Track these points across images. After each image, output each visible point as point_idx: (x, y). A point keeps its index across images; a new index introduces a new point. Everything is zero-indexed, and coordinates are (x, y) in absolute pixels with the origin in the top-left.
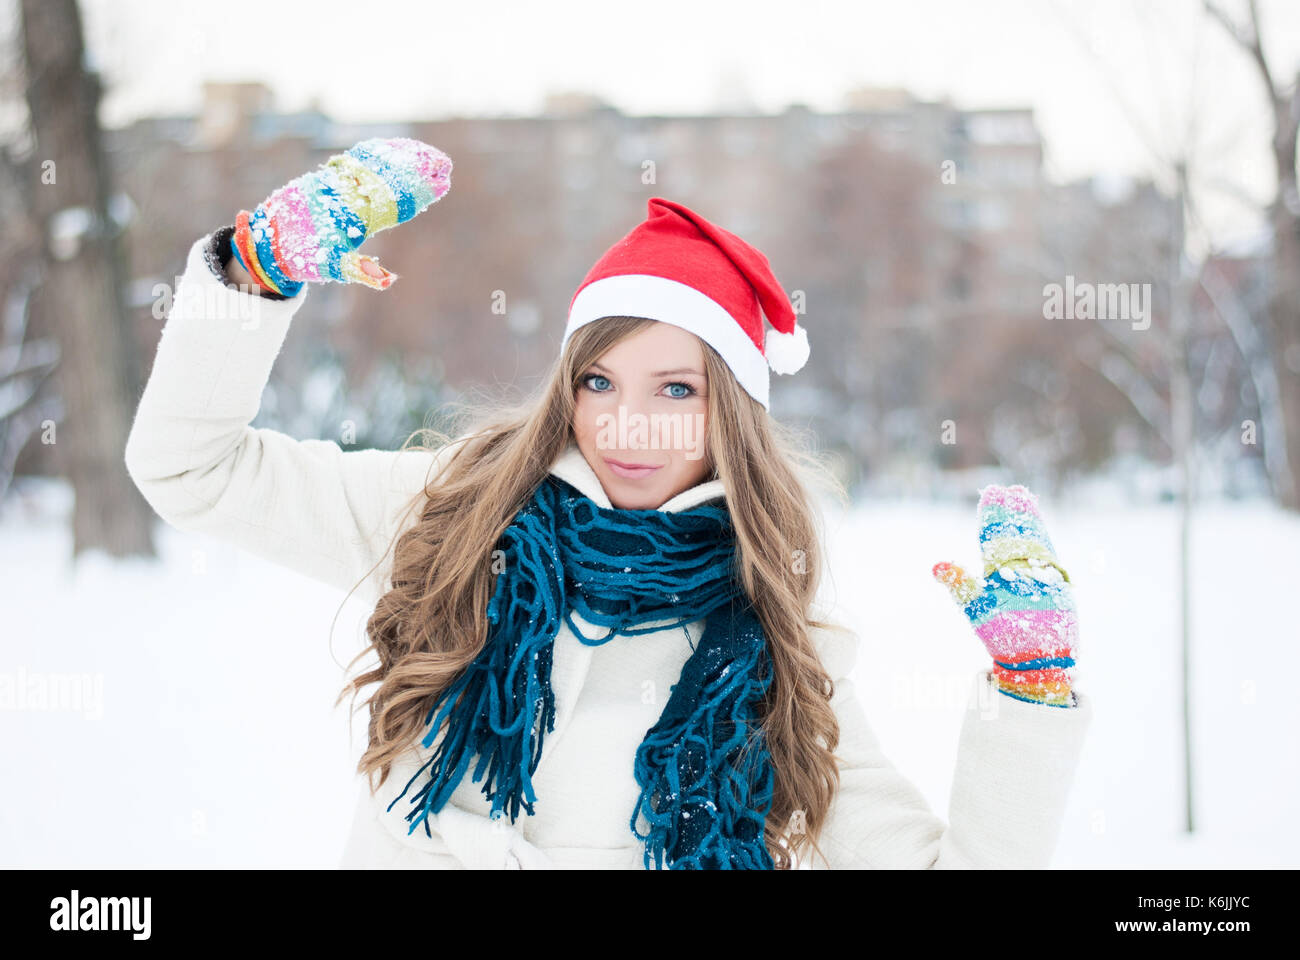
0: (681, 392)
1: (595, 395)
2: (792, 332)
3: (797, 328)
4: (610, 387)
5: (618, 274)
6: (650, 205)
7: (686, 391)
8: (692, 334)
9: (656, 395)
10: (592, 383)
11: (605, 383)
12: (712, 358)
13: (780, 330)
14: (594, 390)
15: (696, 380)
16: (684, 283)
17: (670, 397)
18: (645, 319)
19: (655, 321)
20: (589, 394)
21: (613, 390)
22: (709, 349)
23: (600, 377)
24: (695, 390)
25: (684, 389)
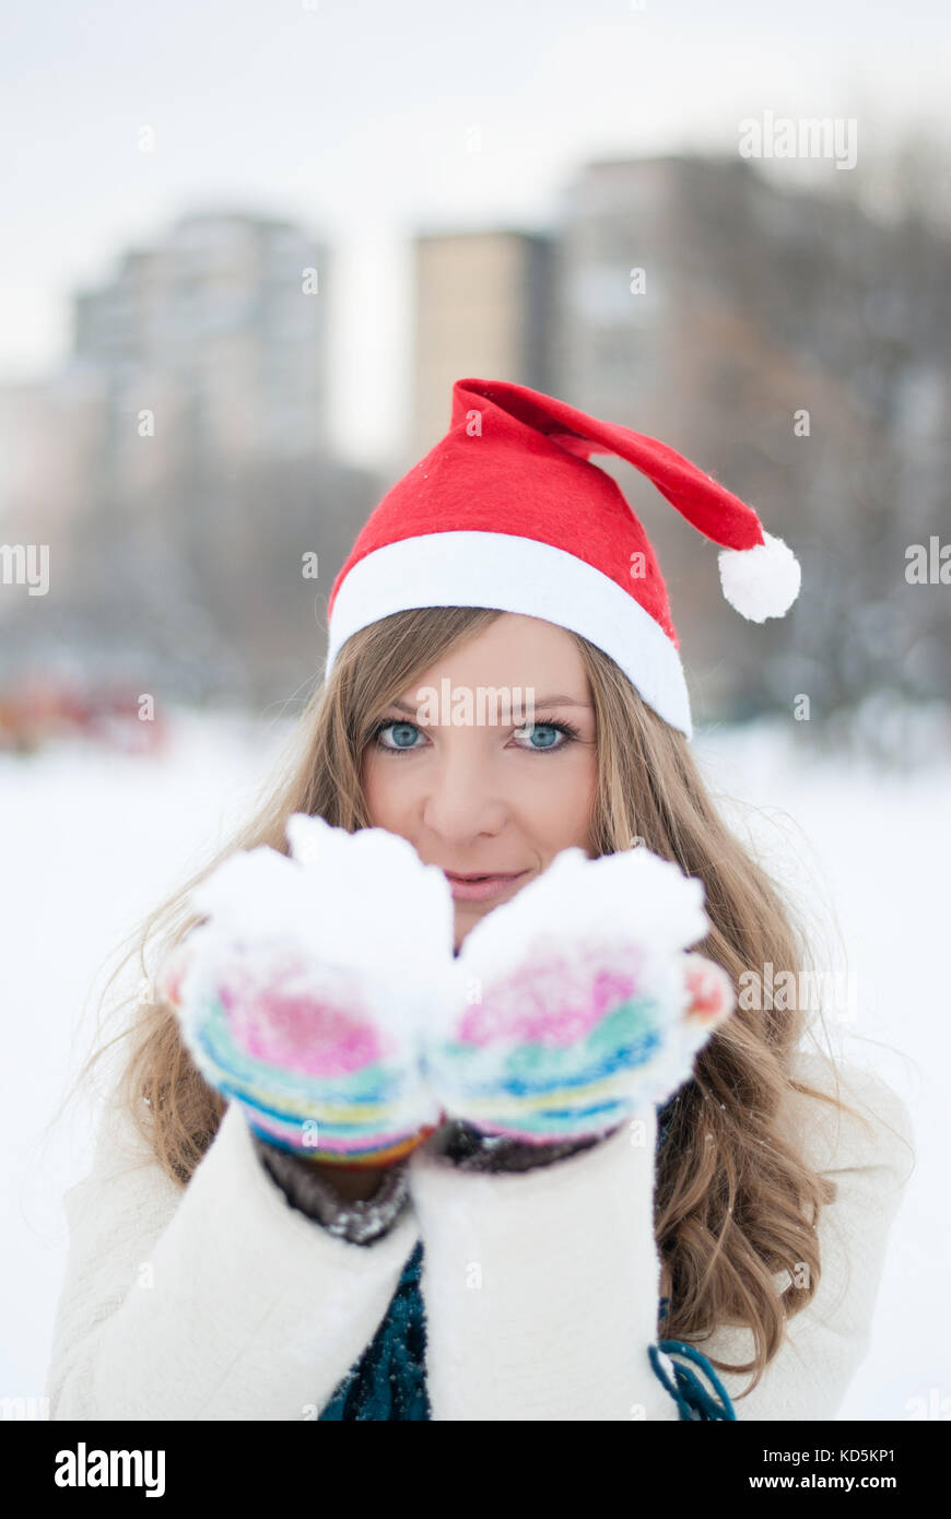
0: (548, 739)
1: (396, 757)
2: (762, 542)
3: (766, 536)
4: (420, 740)
5: (420, 532)
6: (455, 390)
7: (559, 736)
8: (564, 628)
9: (506, 747)
10: (389, 737)
11: (411, 732)
12: (598, 666)
13: (738, 548)
14: (393, 750)
15: (577, 716)
16: (540, 540)
17: (531, 749)
18: (478, 611)
19: (498, 613)
20: (385, 756)
21: (428, 744)
22: (596, 655)
23: (403, 723)
24: (574, 733)
25: (554, 732)
